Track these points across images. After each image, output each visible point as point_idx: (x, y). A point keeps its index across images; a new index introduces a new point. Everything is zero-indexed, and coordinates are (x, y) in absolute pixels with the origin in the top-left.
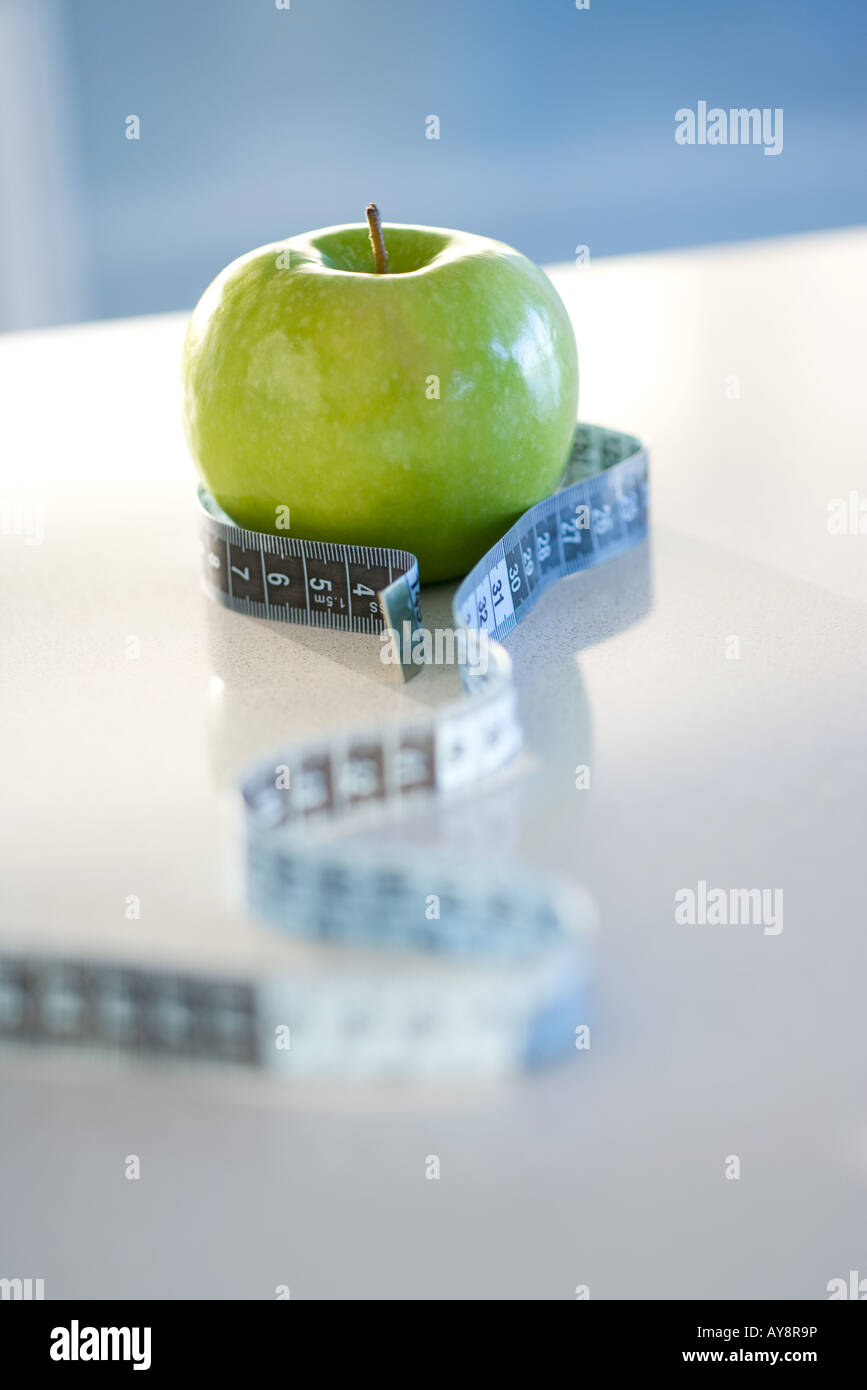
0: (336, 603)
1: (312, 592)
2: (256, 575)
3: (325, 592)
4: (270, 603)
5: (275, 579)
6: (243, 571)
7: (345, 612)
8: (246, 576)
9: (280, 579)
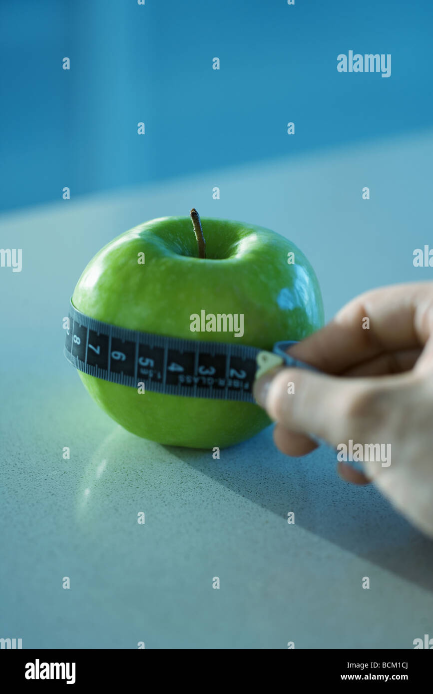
0: (155, 375)
1: (140, 366)
2: (104, 351)
3: (148, 367)
4: (111, 370)
5: (116, 355)
6: (96, 347)
7: (161, 381)
8: (98, 351)
9: (119, 356)
